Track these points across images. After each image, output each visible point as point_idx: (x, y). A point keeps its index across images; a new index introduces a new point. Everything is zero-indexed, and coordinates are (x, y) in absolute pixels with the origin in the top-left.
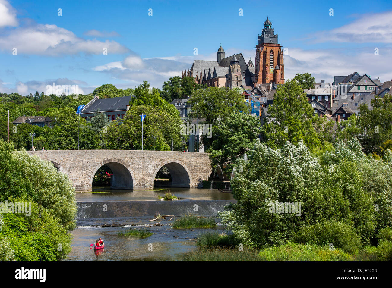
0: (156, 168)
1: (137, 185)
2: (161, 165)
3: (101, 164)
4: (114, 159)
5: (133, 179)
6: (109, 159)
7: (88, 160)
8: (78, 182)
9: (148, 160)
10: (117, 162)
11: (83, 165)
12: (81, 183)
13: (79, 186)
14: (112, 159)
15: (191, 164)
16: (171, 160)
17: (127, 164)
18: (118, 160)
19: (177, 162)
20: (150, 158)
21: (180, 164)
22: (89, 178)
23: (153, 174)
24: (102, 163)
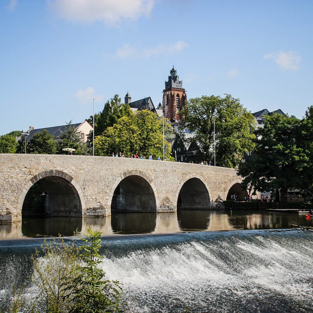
0: (179, 185)
1: (161, 207)
2: (183, 180)
3: (122, 178)
4: (135, 171)
5: (156, 199)
6: (130, 170)
7: (106, 171)
8: (95, 202)
9: (171, 173)
10: (139, 175)
11: (100, 178)
12: (99, 204)
13: (98, 209)
14: (133, 171)
15: (210, 181)
16: (193, 174)
17: (150, 178)
18: (140, 172)
19: (198, 177)
20: (173, 171)
21: (201, 180)
22: (107, 198)
23: (176, 192)
24: (122, 176)
